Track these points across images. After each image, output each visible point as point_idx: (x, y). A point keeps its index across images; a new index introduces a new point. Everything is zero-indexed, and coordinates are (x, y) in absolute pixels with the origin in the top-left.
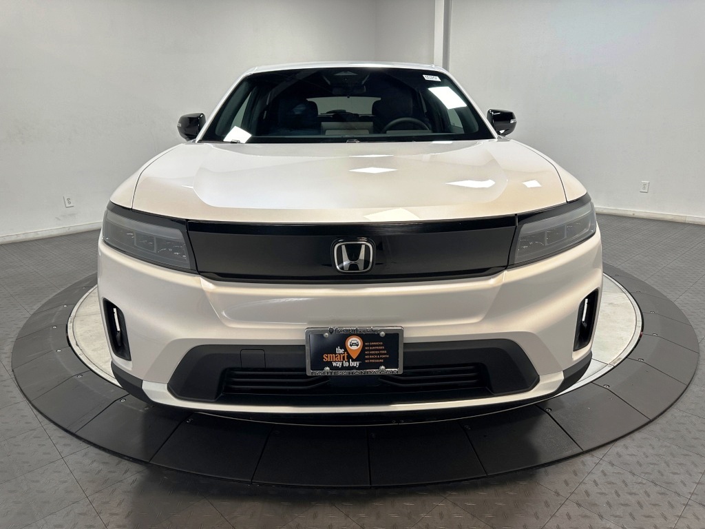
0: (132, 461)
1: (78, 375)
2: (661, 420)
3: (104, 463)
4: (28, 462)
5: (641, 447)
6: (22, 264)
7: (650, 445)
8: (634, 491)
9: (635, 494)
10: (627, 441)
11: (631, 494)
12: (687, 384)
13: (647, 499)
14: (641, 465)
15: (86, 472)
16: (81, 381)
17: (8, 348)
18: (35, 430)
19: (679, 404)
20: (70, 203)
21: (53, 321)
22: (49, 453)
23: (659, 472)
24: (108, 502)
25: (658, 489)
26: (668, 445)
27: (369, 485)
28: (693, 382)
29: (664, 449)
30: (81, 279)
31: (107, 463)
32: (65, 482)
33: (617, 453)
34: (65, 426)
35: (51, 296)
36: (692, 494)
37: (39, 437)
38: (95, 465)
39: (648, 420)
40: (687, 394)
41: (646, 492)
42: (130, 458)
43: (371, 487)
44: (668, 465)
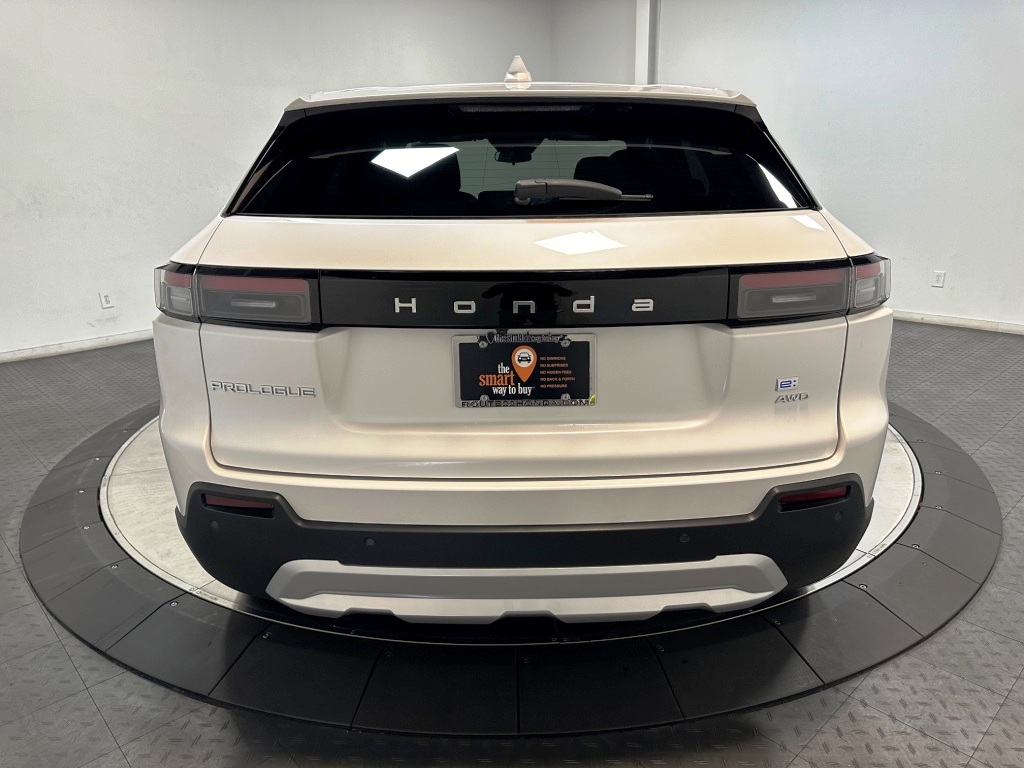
0: (184, 694)
1: (111, 565)
2: (941, 639)
3: (144, 697)
4: (38, 695)
5: (908, 678)
6: (39, 393)
7: (922, 675)
8: (893, 745)
9: (895, 749)
10: (889, 668)
11: (888, 749)
12: (981, 581)
13: (912, 756)
14: (905, 705)
15: (120, 710)
16: (115, 574)
17: (15, 522)
18: (49, 646)
19: (968, 613)
20: (108, 302)
21: (79, 482)
22: (68, 682)
23: (931, 716)
24: (148, 756)
25: (928, 741)
26: (947, 674)
27: (516, 734)
28: (990, 580)
29: (941, 682)
30: (122, 417)
31: (148, 697)
32: (90, 724)
33: (874, 688)
34: (92, 642)
35: (79, 443)
36: (976, 749)
37: (55, 658)
38: (132, 699)
39: (919, 637)
40: (981, 597)
41: (910, 747)
42: (182, 689)
43: (519, 736)
44: (945, 706)
